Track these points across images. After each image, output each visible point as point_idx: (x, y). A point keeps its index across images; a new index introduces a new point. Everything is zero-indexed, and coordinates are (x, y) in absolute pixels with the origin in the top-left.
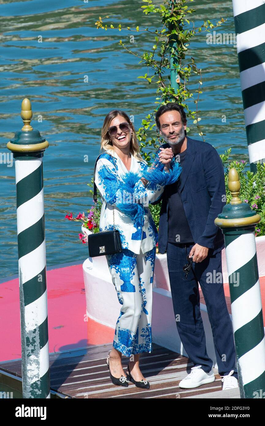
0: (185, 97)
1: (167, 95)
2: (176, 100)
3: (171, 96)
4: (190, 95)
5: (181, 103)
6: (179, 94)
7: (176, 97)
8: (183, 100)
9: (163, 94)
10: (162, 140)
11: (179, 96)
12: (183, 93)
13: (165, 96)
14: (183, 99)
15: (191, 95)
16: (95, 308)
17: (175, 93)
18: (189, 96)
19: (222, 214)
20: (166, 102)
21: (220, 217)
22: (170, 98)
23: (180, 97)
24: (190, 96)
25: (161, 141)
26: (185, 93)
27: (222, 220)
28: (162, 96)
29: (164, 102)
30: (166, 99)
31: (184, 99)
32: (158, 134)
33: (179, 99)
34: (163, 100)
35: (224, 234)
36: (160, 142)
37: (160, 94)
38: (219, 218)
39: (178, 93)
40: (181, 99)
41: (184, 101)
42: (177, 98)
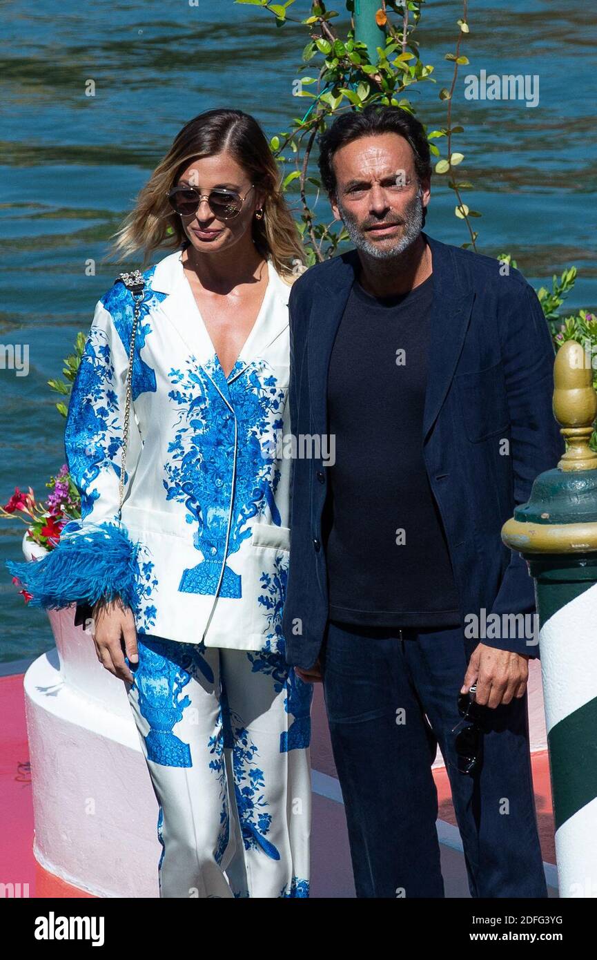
0: (405, 76)
1: (340, 68)
2: (375, 88)
3: (355, 72)
4: (424, 71)
5: (390, 99)
6: (385, 66)
7: (371, 75)
8: (397, 87)
9: (328, 64)
10: (322, 231)
11: (383, 72)
12: (399, 62)
13: (333, 73)
14: (397, 84)
15: (428, 71)
16: (65, 837)
17: (369, 63)
18: (418, 74)
19: (528, 504)
20: (336, 94)
21: (523, 518)
22: (353, 80)
23: (389, 76)
24: (424, 74)
25: (315, 232)
26: (406, 62)
27: (528, 526)
28: (322, 71)
29: (329, 94)
30: (335, 85)
31: (401, 83)
32: (306, 209)
33: (385, 83)
34: (327, 86)
35: (534, 579)
36: (313, 237)
37: (315, 65)
38: (517, 519)
39: (379, 62)
40: (391, 83)
41: (401, 90)
42: (378, 78)
